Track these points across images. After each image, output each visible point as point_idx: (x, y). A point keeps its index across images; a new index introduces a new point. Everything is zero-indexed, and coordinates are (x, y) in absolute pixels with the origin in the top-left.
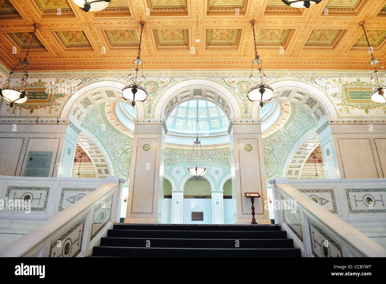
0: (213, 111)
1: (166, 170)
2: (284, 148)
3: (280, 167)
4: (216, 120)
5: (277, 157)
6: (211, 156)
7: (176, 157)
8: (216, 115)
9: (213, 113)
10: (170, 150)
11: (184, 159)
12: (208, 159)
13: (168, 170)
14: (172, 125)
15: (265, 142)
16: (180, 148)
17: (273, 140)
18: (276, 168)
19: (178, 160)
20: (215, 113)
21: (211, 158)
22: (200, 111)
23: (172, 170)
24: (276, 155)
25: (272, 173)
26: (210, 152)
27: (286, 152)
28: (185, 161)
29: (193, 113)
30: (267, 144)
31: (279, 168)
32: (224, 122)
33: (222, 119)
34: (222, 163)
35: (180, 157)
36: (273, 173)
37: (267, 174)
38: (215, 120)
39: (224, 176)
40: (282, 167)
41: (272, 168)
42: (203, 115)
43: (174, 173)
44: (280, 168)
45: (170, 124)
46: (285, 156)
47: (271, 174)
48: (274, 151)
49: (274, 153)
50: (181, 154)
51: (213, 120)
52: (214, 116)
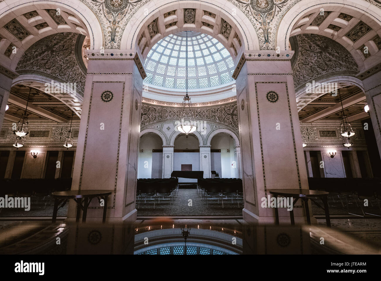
0: (202, 70)
1: (157, 127)
4: (205, 79)
6: (199, 114)
7: (167, 115)
8: (205, 73)
9: (201, 71)
10: (160, 108)
11: (174, 116)
12: (197, 116)
13: (159, 126)
14: (162, 83)
16: (170, 106)
19: (168, 118)
21: (199, 115)
22: (189, 70)
23: (162, 126)
26: (199, 110)
28: (175, 118)
29: (182, 72)
32: (213, 80)
33: (211, 78)
34: (209, 120)
35: (170, 115)
38: (203, 79)
39: (211, 132)
42: (192, 73)
43: (165, 129)
45: (160, 83)
50: (171, 111)
51: (201, 79)
52: (203, 75)
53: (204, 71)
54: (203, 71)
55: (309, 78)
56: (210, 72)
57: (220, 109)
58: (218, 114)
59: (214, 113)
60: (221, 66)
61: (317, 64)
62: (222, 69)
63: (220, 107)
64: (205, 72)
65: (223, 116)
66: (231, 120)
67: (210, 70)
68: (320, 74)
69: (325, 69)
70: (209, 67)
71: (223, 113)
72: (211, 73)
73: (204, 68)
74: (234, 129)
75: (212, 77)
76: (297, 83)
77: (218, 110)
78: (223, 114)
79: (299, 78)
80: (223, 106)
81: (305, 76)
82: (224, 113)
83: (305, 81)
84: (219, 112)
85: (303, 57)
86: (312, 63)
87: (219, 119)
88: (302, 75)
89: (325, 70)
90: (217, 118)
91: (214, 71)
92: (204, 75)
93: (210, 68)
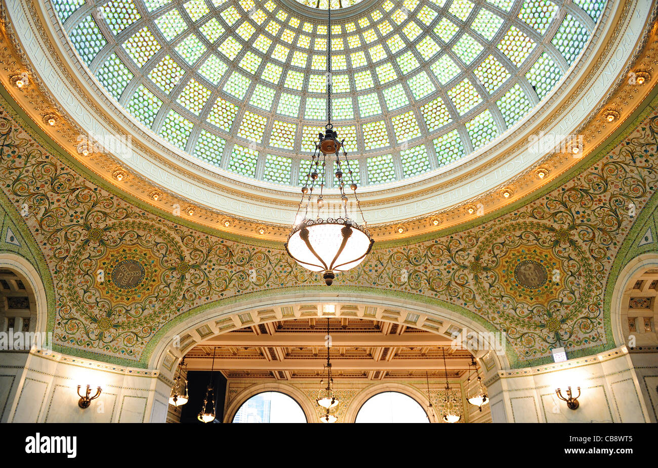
0: (145, 44)
2: (233, 282)
3: (168, 315)
5: (185, 288)
8: (141, 60)
9: (140, 44)
15: (203, 237)
17: (227, 247)
18: (151, 312)
20: (142, 54)
24: (187, 282)
25: (128, 318)
27: (230, 292)
30: (198, 247)
31: (162, 316)
36: (132, 319)
37: (109, 314)
40: (172, 317)
41: (139, 305)
44: (165, 318)
46: (215, 297)
47: (122, 319)
48: (192, 271)
49: (188, 276)
51: (118, 61)
52: (131, 56)
53: (147, 54)
54: (143, 49)
55: (389, 284)
56: (155, 75)
57: (86, 191)
58: (58, 201)
59: (53, 190)
60: (192, 95)
61: (431, 275)
62: (187, 102)
63: (93, 187)
64: (146, 59)
65: (68, 218)
66: (73, 248)
67: (160, 69)
68: (418, 290)
69: (438, 290)
70: (166, 62)
71: (77, 210)
72: (154, 81)
73: (153, 48)
74: (55, 282)
75: (146, 91)
76: (352, 277)
77: (74, 190)
78: (72, 212)
79: (365, 272)
80: (105, 193)
81: (384, 276)
82: (82, 213)
83: (374, 283)
84: (72, 197)
85: (424, 252)
86: (426, 268)
87: (42, 220)
88: (380, 271)
89: (436, 291)
90: (43, 210)
91: (163, 83)
92: (135, 61)
93: (165, 67)
